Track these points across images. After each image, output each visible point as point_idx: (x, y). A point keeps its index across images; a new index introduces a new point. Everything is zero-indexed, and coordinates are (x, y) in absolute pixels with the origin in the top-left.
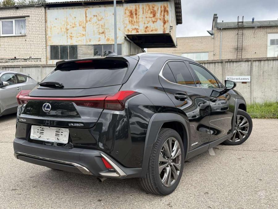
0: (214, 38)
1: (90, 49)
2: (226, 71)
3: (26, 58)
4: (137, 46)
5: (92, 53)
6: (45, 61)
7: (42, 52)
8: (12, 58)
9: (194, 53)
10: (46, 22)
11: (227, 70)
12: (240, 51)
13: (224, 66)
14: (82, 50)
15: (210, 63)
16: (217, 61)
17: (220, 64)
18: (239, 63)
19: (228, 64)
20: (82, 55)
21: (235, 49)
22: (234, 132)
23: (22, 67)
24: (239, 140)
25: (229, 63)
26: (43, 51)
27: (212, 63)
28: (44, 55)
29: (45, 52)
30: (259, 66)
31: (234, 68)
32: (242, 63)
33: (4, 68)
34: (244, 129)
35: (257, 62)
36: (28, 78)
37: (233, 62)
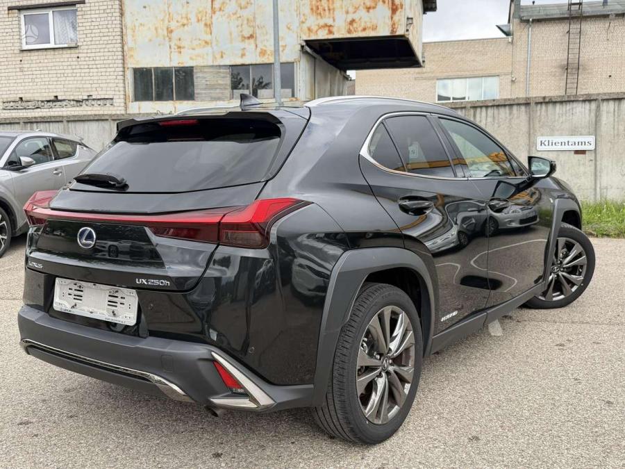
0: (512, 43)
1: (222, 75)
2: (537, 125)
3: (80, 98)
4: (329, 65)
5: (226, 85)
6: (123, 104)
7: (115, 85)
8: (48, 99)
9: (466, 78)
10: (122, 14)
11: (539, 121)
12: (574, 71)
13: (531, 113)
14: (205, 78)
15: (498, 106)
16: (516, 102)
17: (523, 108)
18: (569, 106)
19: (541, 108)
20: (205, 89)
21: (562, 67)
22: (551, 278)
23: (68, 121)
24: (562, 297)
25: (544, 106)
26: (117, 81)
27: (505, 106)
28: (119, 91)
29: (122, 85)
30: (616, 113)
31: (557, 118)
32: (575, 105)
33: (27, 123)
34: (573, 270)
35: (611, 103)
36: (78, 146)
37: (555, 102)
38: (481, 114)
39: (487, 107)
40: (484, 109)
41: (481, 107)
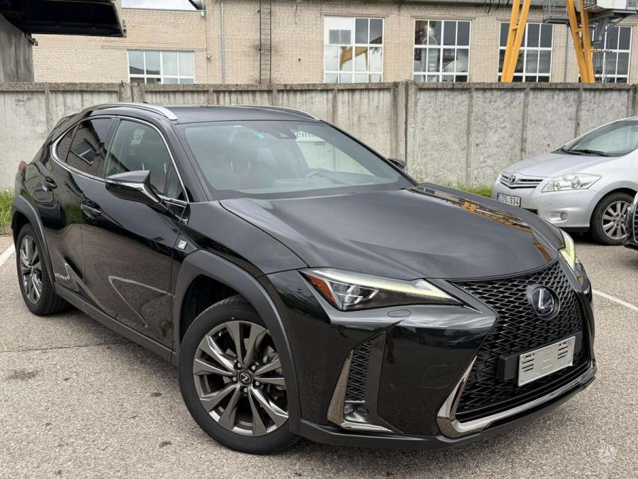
9: (159, 51)
12: (267, 53)
13: (274, 101)
15: (241, 92)
16: (259, 88)
17: (266, 96)
18: (308, 96)
19: (283, 95)
21: (255, 47)
25: (285, 94)
27: (248, 92)
30: (350, 104)
32: (314, 94)
35: (346, 94)
37: (295, 91)
38: (224, 100)
39: (230, 92)
40: (227, 95)
41: (224, 92)
